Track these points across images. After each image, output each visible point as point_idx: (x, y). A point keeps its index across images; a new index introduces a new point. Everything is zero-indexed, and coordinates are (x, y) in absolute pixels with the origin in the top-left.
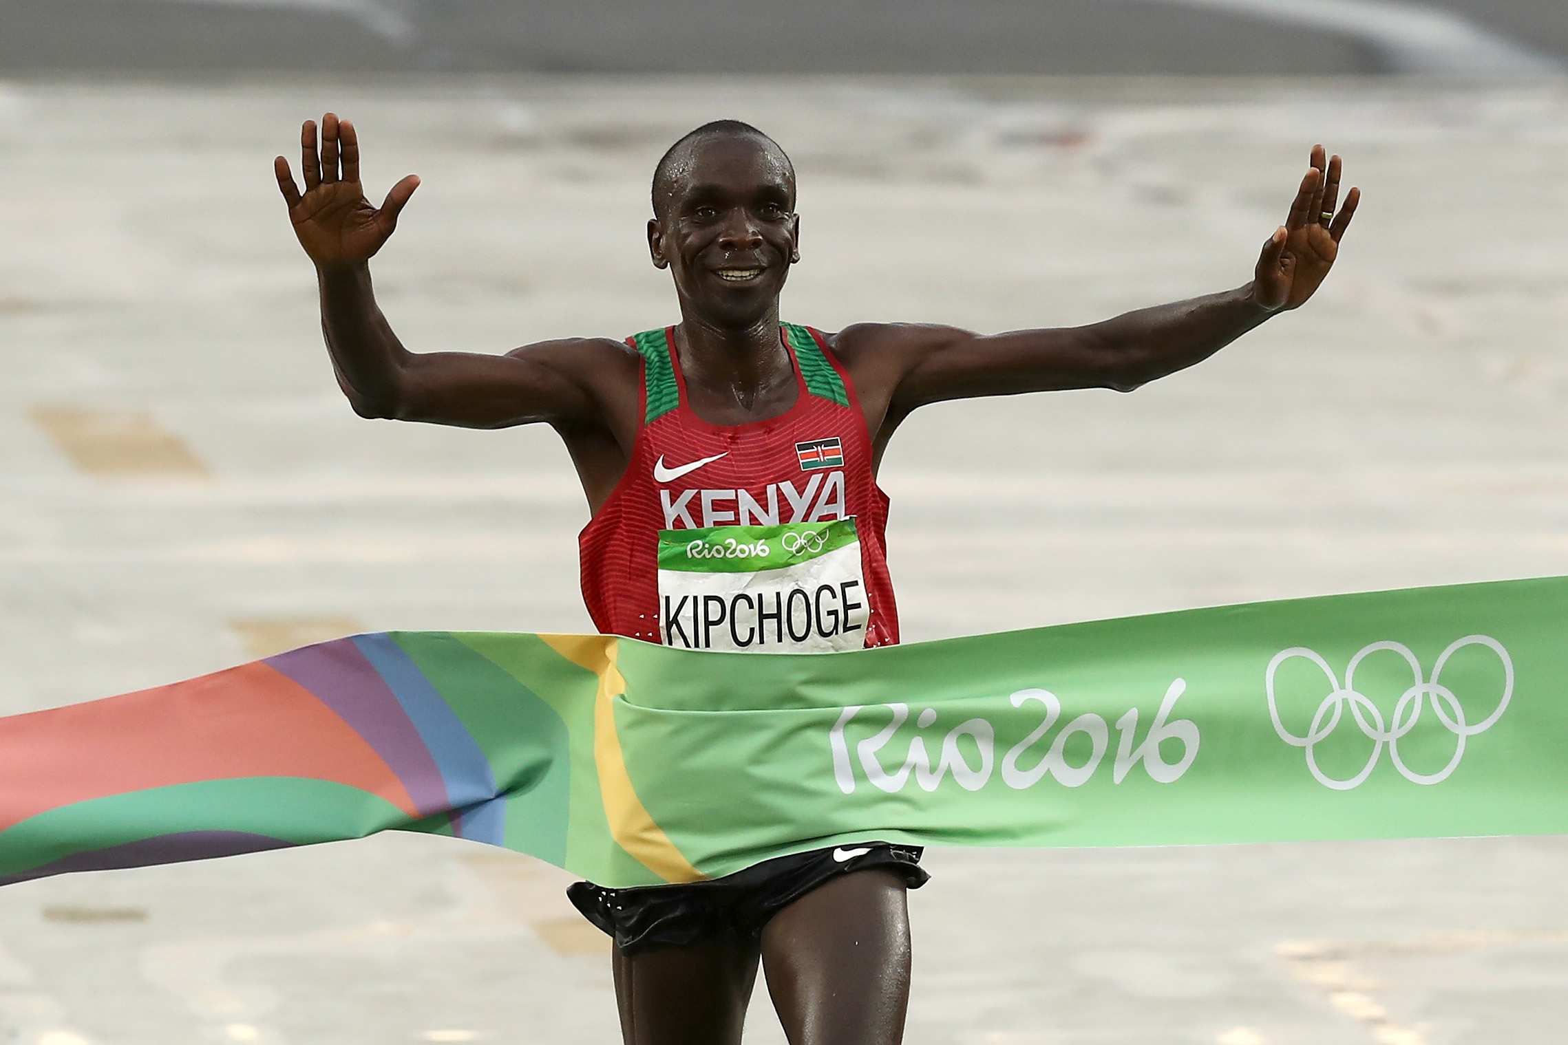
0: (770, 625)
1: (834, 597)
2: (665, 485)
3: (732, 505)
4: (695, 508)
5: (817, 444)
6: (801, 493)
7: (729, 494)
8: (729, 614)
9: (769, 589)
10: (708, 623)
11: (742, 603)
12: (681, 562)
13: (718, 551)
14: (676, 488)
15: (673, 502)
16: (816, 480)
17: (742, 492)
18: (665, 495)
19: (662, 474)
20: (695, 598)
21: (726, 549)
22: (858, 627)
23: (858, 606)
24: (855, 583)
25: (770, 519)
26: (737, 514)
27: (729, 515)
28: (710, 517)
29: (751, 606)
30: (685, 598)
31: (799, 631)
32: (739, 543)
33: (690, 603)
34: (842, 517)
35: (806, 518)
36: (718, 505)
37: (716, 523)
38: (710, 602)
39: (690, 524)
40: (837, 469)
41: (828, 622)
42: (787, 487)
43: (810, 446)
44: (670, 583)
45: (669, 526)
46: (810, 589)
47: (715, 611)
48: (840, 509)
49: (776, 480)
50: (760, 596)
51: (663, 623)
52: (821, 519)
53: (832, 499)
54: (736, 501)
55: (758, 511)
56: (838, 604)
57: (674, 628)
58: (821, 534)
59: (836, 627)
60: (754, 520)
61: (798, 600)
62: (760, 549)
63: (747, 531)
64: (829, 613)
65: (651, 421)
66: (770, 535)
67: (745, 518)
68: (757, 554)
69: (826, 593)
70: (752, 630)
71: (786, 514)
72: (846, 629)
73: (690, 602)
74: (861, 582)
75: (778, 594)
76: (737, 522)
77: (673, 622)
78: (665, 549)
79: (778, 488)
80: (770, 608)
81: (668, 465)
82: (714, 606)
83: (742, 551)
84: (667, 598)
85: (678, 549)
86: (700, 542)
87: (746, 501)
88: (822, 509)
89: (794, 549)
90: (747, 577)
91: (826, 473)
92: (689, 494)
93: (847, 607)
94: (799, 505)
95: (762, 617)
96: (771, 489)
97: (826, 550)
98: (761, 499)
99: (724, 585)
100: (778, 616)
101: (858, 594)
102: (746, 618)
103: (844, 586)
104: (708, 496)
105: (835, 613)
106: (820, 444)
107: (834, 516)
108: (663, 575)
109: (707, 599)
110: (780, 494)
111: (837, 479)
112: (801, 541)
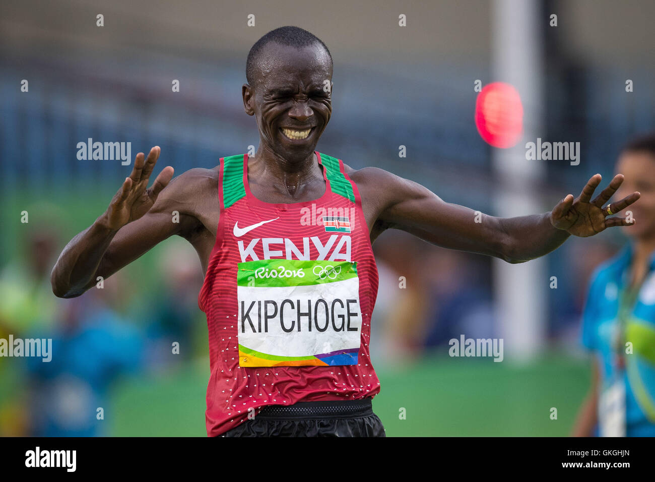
0: (304, 320)
1: (343, 307)
2: (240, 237)
3: (281, 247)
4: (259, 250)
6: (324, 245)
7: (279, 241)
8: (279, 312)
9: (304, 297)
11: (287, 305)
12: (252, 281)
13: (274, 274)
14: (247, 239)
15: (245, 247)
17: (287, 240)
18: (241, 244)
19: (238, 232)
20: (260, 302)
21: (279, 272)
22: (356, 329)
23: (356, 315)
24: (354, 301)
25: (305, 258)
26: (284, 253)
27: (279, 253)
28: (268, 254)
29: (293, 308)
30: (254, 303)
31: (322, 325)
34: (350, 260)
36: (272, 247)
37: (272, 258)
38: (269, 305)
41: (338, 322)
45: (244, 261)
46: (329, 300)
47: (271, 311)
48: (349, 257)
49: (310, 237)
50: (299, 301)
51: (239, 317)
52: (336, 260)
53: (343, 251)
54: (284, 245)
55: (297, 252)
56: (345, 312)
57: (246, 321)
58: (337, 269)
59: (343, 327)
60: (294, 257)
61: (321, 306)
62: (299, 273)
63: (292, 264)
64: (340, 316)
66: (306, 266)
68: (297, 277)
69: (338, 304)
70: (293, 322)
71: (314, 255)
72: (350, 329)
73: (257, 304)
74: (358, 301)
75: (309, 301)
76: (284, 257)
77: (246, 316)
78: (242, 273)
79: (310, 240)
80: (304, 309)
81: (242, 227)
82: (271, 307)
83: (288, 274)
84: (243, 302)
85: (249, 273)
86: (263, 268)
87: (290, 246)
88: (336, 255)
89: (319, 275)
90: (292, 289)
92: (254, 242)
93: (350, 314)
94: (323, 251)
95: (300, 314)
96: (306, 240)
97: (339, 279)
98: (299, 245)
100: (309, 314)
101: (356, 308)
103: (349, 301)
104: (266, 242)
105: (343, 317)
107: (344, 260)
108: (241, 289)
109: (267, 302)
110: (311, 243)
111: (347, 239)
112: (325, 271)
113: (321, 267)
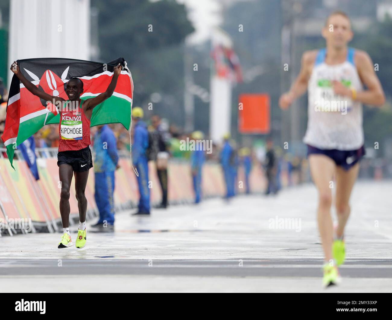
0: (71, 132)
3: (69, 118)
4: (65, 118)
7: (68, 117)
8: (67, 130)
9: (71, 127)
10: (65, 131)
14: (64, 116)
16: (77, 117)
18: (63, 116)
19: (63, 114)
20: (64, 128)
28: (66, 119)
29: (69, 129)
31: (74, 133)
32: (68, 123)
34: (80, 121)
36: (67, 118)
39: (64, 120)
41: (77, 132)
42: (74, 117)
46: (76, 128)
48: (80, 120)
52: (78, 121)
53: (79, 119)
55: (71, 120)
56: (79, 130)
61: (74, 129)
62: (70, 123)
71: (74, 120)
72: (80, 133)
74: (82, 128)
76: (69, 120)
77: (62, 131)
84: (61, 128)
85: (63, 122)
86: (65, 122)
87: (70, 118)
90: (69, 126)
91: (79, 116)
92: (65, 117)
93: (80, 131)
94: (75, 119)
95: (70, 131)
96: (73, 117)
97: (78, 124)
98: (72, 119)
99: (67, 127)
101: (81, 130)
102: (69, 131)
104: (66, 117)
105: (78, 131)
106: (79, 113)
108: (61, 125)
111: (80, 117)
112: (75, 123)
113: (75, 122)
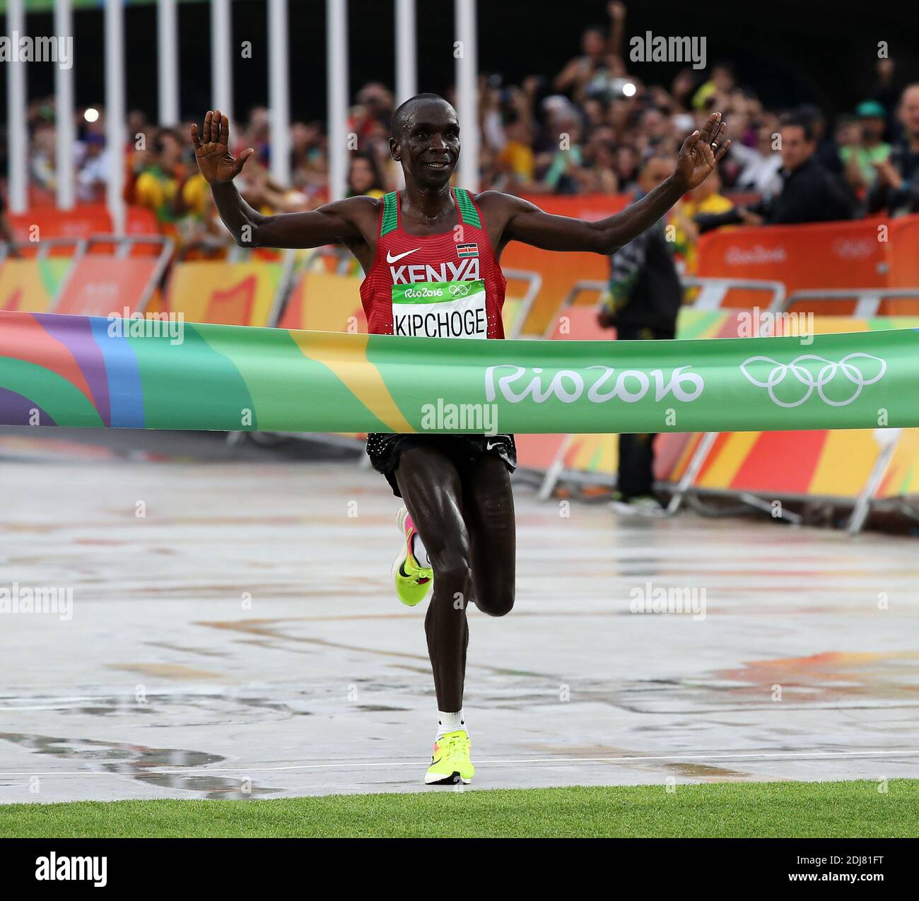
0: (444, 328)
1: (473, 315)
2: (392, 265)
3: (423, 272)
4: (406, 273)
5: (466, 246)
6: (457, 268)
7: (422, 267)
8: (424, 323)
9: (443, 310)
10: (415, 327)
11: (430, 318)
12: (403, 300)
13: (419, 294)
14: (397, 265)
15: (396, 272)
17: (428, 266)
18: (392, 269)
19: (391, 259)
20: (409, 316)
21: (422, 293)
22: (483, 331)
23: (482, 320)
24: (482, 310)
25: (443, 279)
26: (426, 276)
27: (422, 277)
28: (413, 277)
29: (434, 319)
30: (405, 316)
31: (457, 331)
32: (428, 290)
33: (406, 320)
34: (478, 279)
35: (459, 279)
36: (416, 272)
37: (416, 281)
38: (416, 318)
39: (405, 282)
40: (476, 257)
41: (470, 328)
43: (463, 246)
44: (398, 310)
45: (395, 283)
46: (462, 312)
47: (418, 322)
48: (476, 276)
49: (445, 262)
50: (438, 314)
51: (395, 328)
52: (466, 280)
53: (473, 271)
54: (425, 270)
55: (436, 275)
56: (474, 319)
57: (400, 330)
58: (468, 287)
59: (473, 330)
60: (434, 279)
61: (456, 316)
62: (438, 293)
63: (432, 285)
64: (470, 323)
65: (383, 236)
66: (443, 286)
67: (430, 278)
68: (437, 296)
69: (469, 314)
70: (435, 331)
71: (450, 276)
72: (478, 332)
73: (407, 318)
74: (485, 310)
75: (447, 314)
76: (426, 280)
77: (399, 327)
78: (395, 293)
79: (446, 265)
80: (443, 320)
81: (393, 255)
82: (417, 319)
83: (430, 293)
84: (397, 317)
85: (401, 293)
86: (411, 290)
87: (430, 271)
88: (467, 275)
89: (454, 293)
90: (433, 305)
91: (470, 259)
92: (403, 268)
93: (478, 321)
95: (440, 324)
96: (443, 266)
97: (469, 294)
98: (440, 273)
100: (447, 324)
101: (483, 315)
102: (432, 325)
103: (477, 311)
104: (411, 268)
105: (472, 323)
106: (468, 246)
107: (474, 279)
108: (394, 306)
109: (414, 316)
110: (447, 268)
111: (476, 261)
112: (458, 289)
